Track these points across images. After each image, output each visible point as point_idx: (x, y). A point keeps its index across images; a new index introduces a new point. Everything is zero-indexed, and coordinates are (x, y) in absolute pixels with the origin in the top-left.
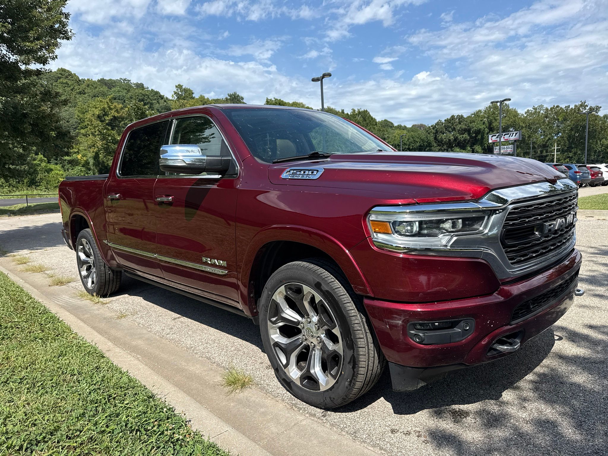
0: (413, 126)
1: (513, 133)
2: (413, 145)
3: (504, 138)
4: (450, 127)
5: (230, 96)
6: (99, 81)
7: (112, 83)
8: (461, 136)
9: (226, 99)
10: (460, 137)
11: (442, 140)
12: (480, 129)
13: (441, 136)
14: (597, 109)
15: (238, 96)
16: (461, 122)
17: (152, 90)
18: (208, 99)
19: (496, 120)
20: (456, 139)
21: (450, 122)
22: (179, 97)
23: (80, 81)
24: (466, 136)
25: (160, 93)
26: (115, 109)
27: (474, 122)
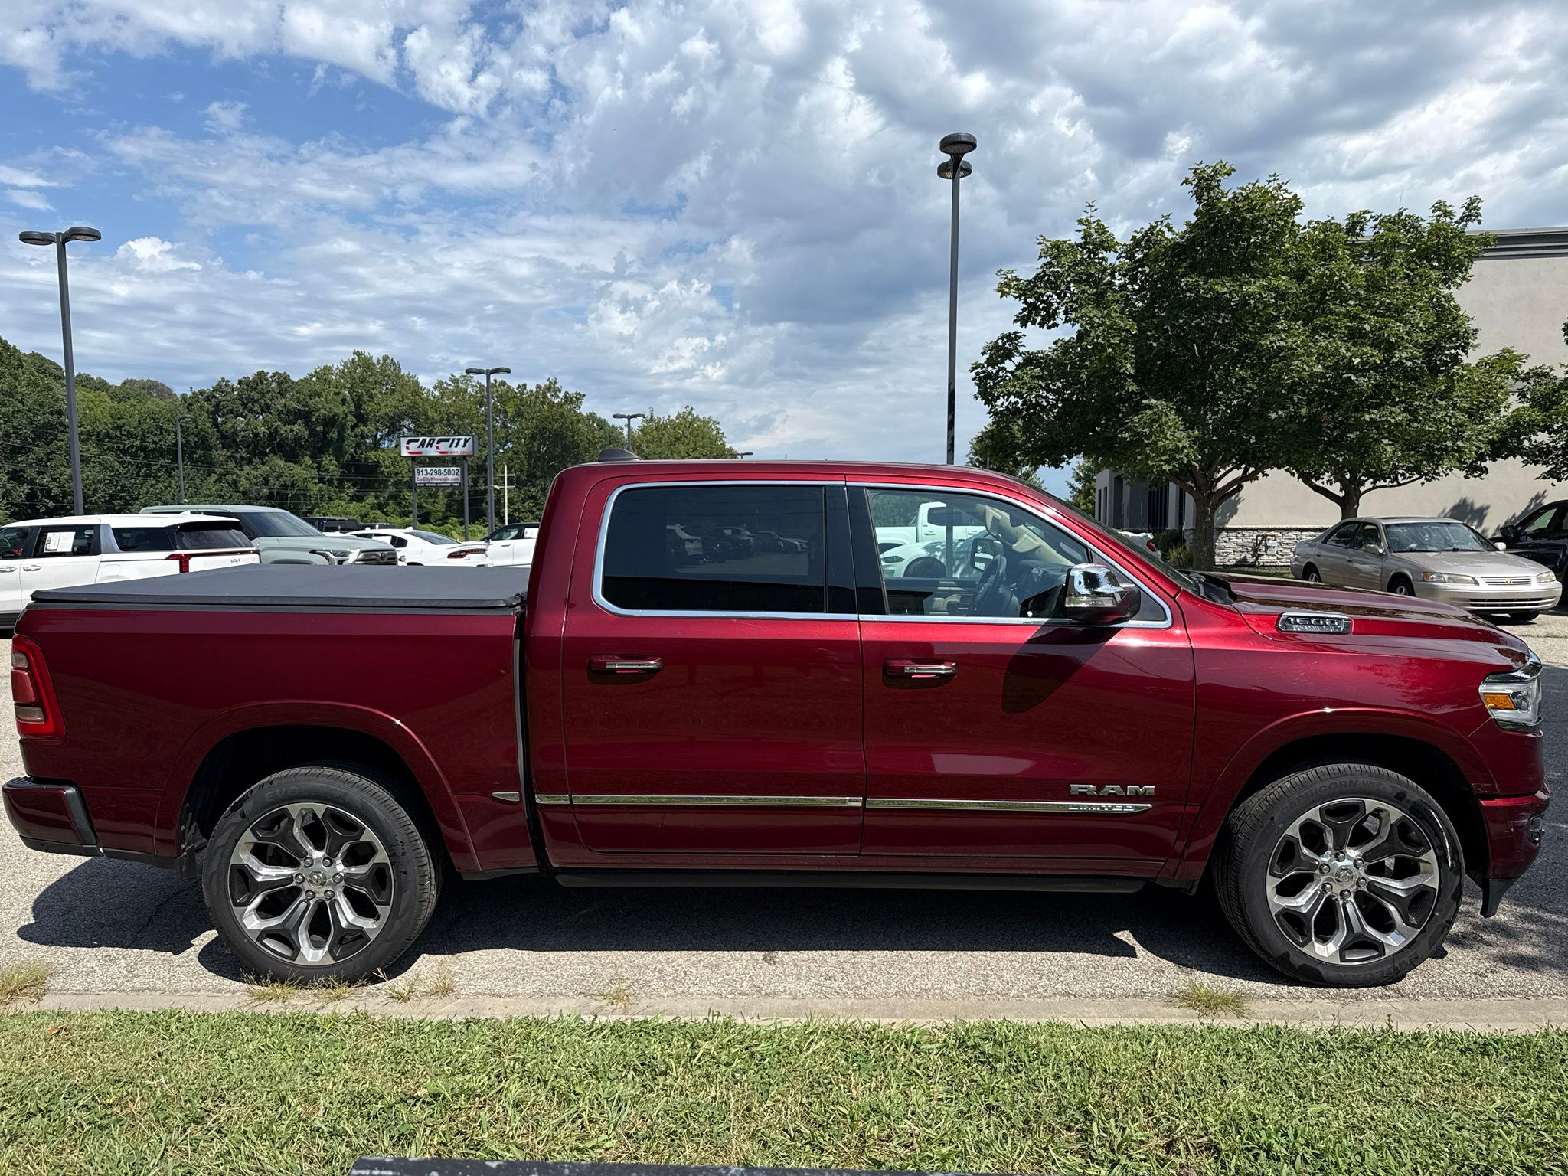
0: (125, 383)
1: (459, 440)
2: (156, 439)
3: (438, 448)
4: (257, 401)
8: (288, 428)
10: (284, 429)
11: (235, 433)
12: (336, 414)
13: (229, 423)
14: (578, 399)
16: (286, 390)
19: (371, 396)
20: (273, 434)
21: (254, 389)
24: (298, 427)
27: (319, 396)
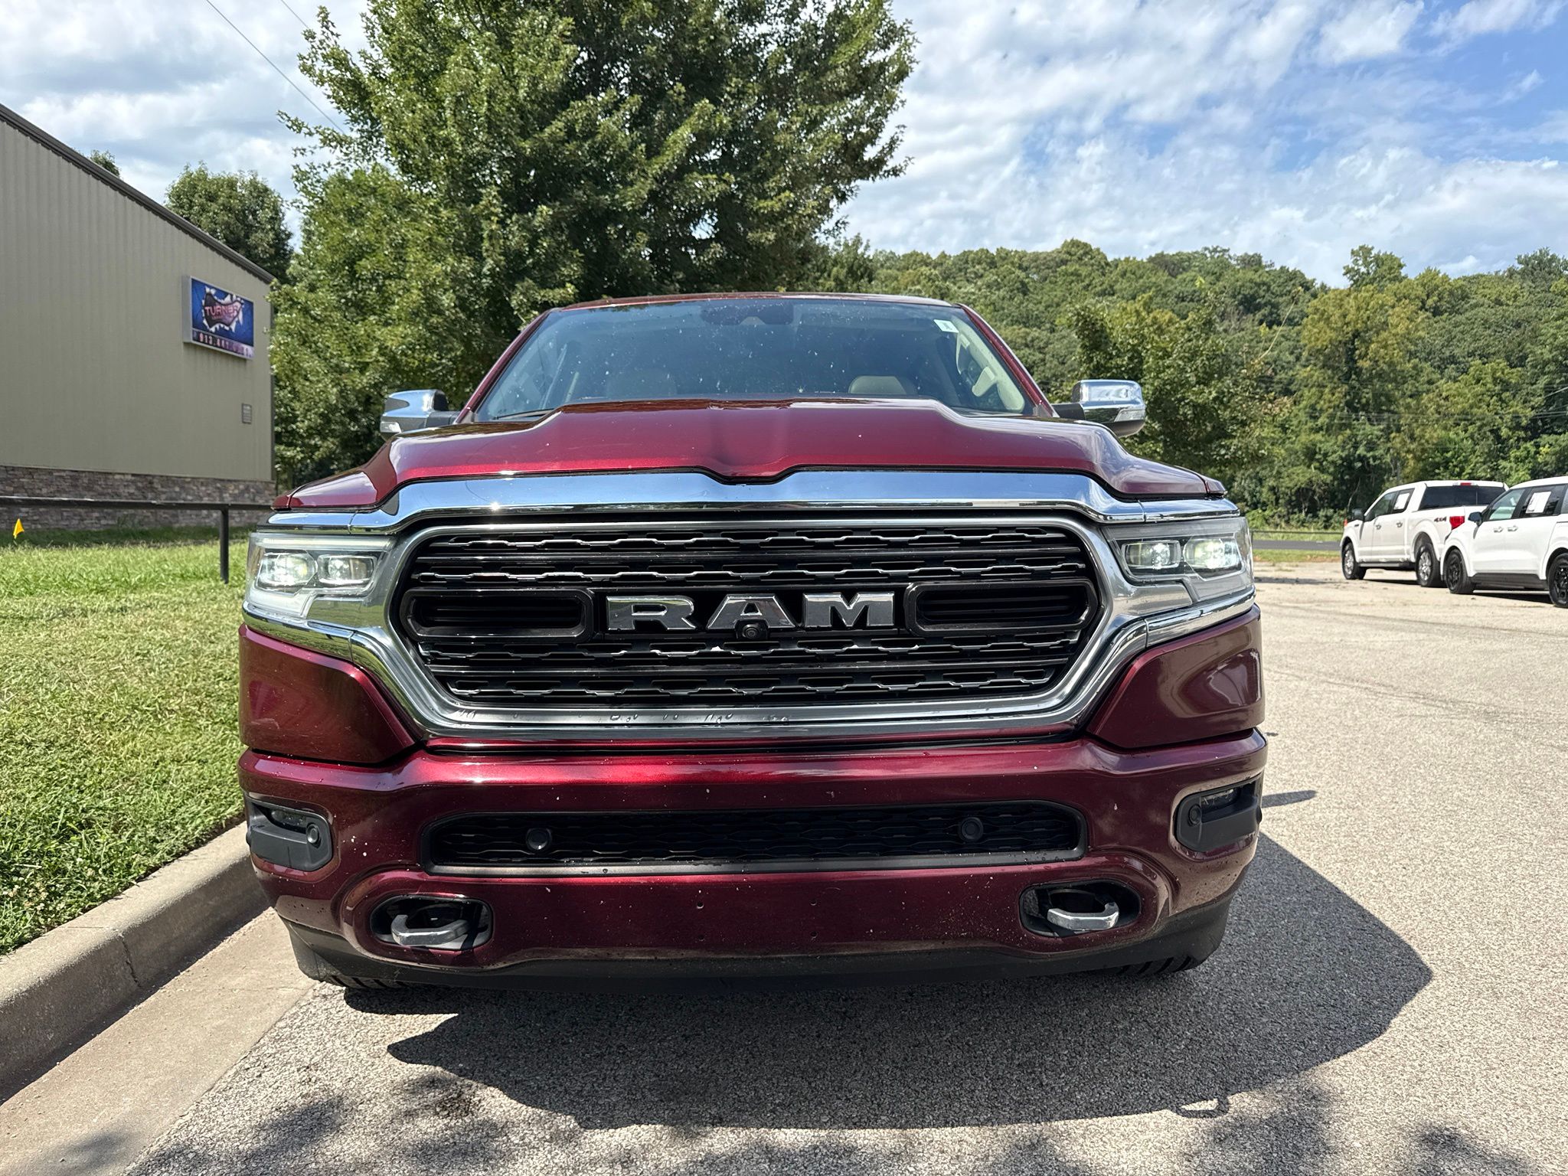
5: (1526, 262)
6: (1151, 260)
7: (1182, 261)
9: (1511, 273)
15: (1553, 258)
17: (1282, 268)
18: (1446, 276)
22: (1359, 281)
23: (1107, 264)
25: (1303, 275)
26: (1156, 327)
